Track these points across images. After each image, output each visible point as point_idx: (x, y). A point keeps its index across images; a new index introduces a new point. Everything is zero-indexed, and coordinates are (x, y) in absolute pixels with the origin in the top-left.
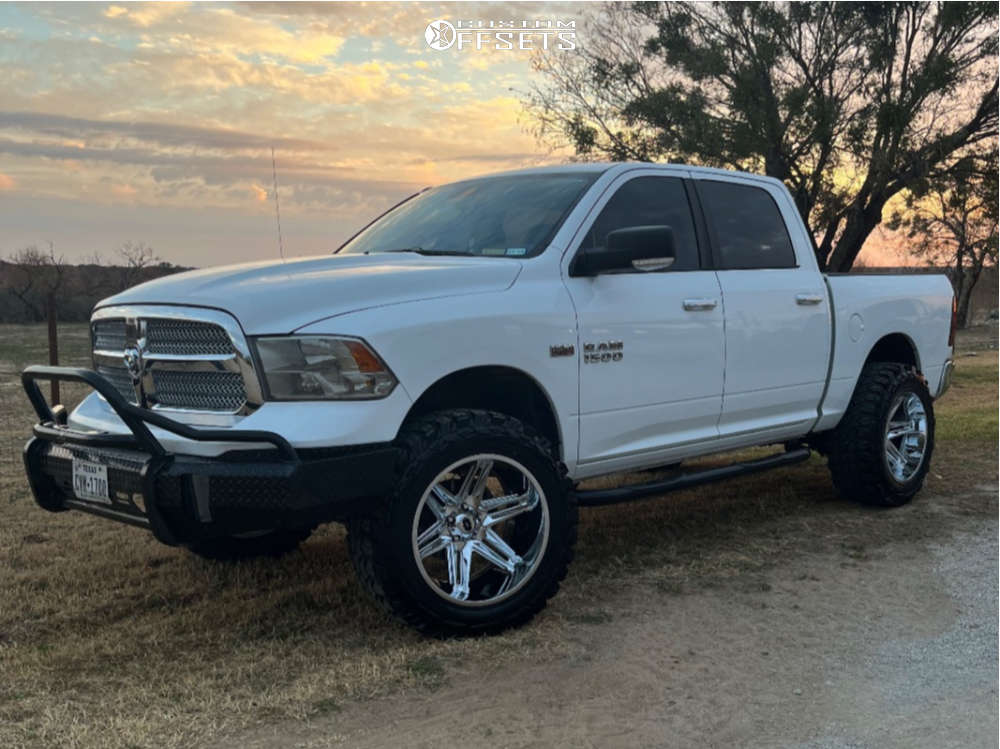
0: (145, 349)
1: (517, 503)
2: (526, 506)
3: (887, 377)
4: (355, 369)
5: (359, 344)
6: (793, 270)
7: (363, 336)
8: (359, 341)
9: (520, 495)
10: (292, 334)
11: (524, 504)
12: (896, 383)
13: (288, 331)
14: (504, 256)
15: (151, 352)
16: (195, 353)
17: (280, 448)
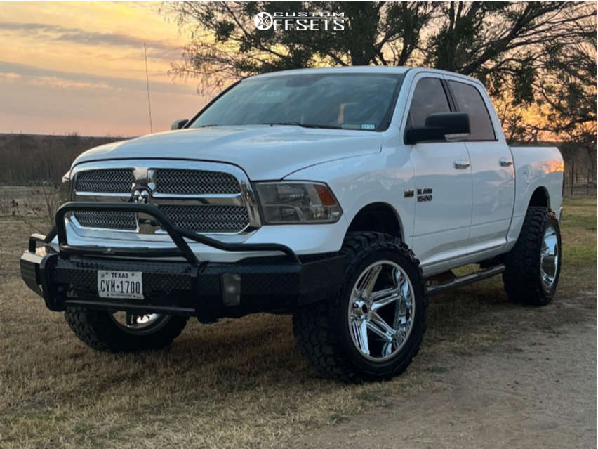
0: (155, 190)
1: (390, 295)
2: (396, 296)
3: (540, 216)
4: (319, 204)
5: (322, 186)
6: (495, 142)
7: (326, 181)
8: (324, 185)
9: (394, 289)
10: (282, 180)
11: (396, 295)
12: (545, 220)
13: (279, 178)
14: (361, 129)
15: (159, 192)
16: (203, 193)
17: (287, 255)
